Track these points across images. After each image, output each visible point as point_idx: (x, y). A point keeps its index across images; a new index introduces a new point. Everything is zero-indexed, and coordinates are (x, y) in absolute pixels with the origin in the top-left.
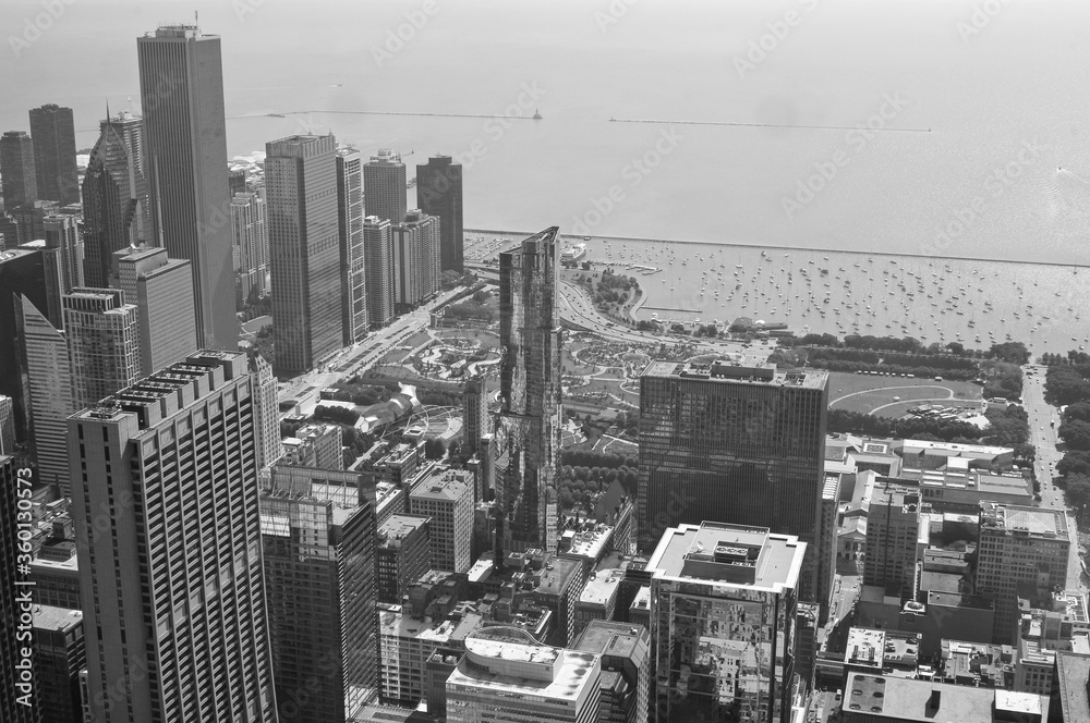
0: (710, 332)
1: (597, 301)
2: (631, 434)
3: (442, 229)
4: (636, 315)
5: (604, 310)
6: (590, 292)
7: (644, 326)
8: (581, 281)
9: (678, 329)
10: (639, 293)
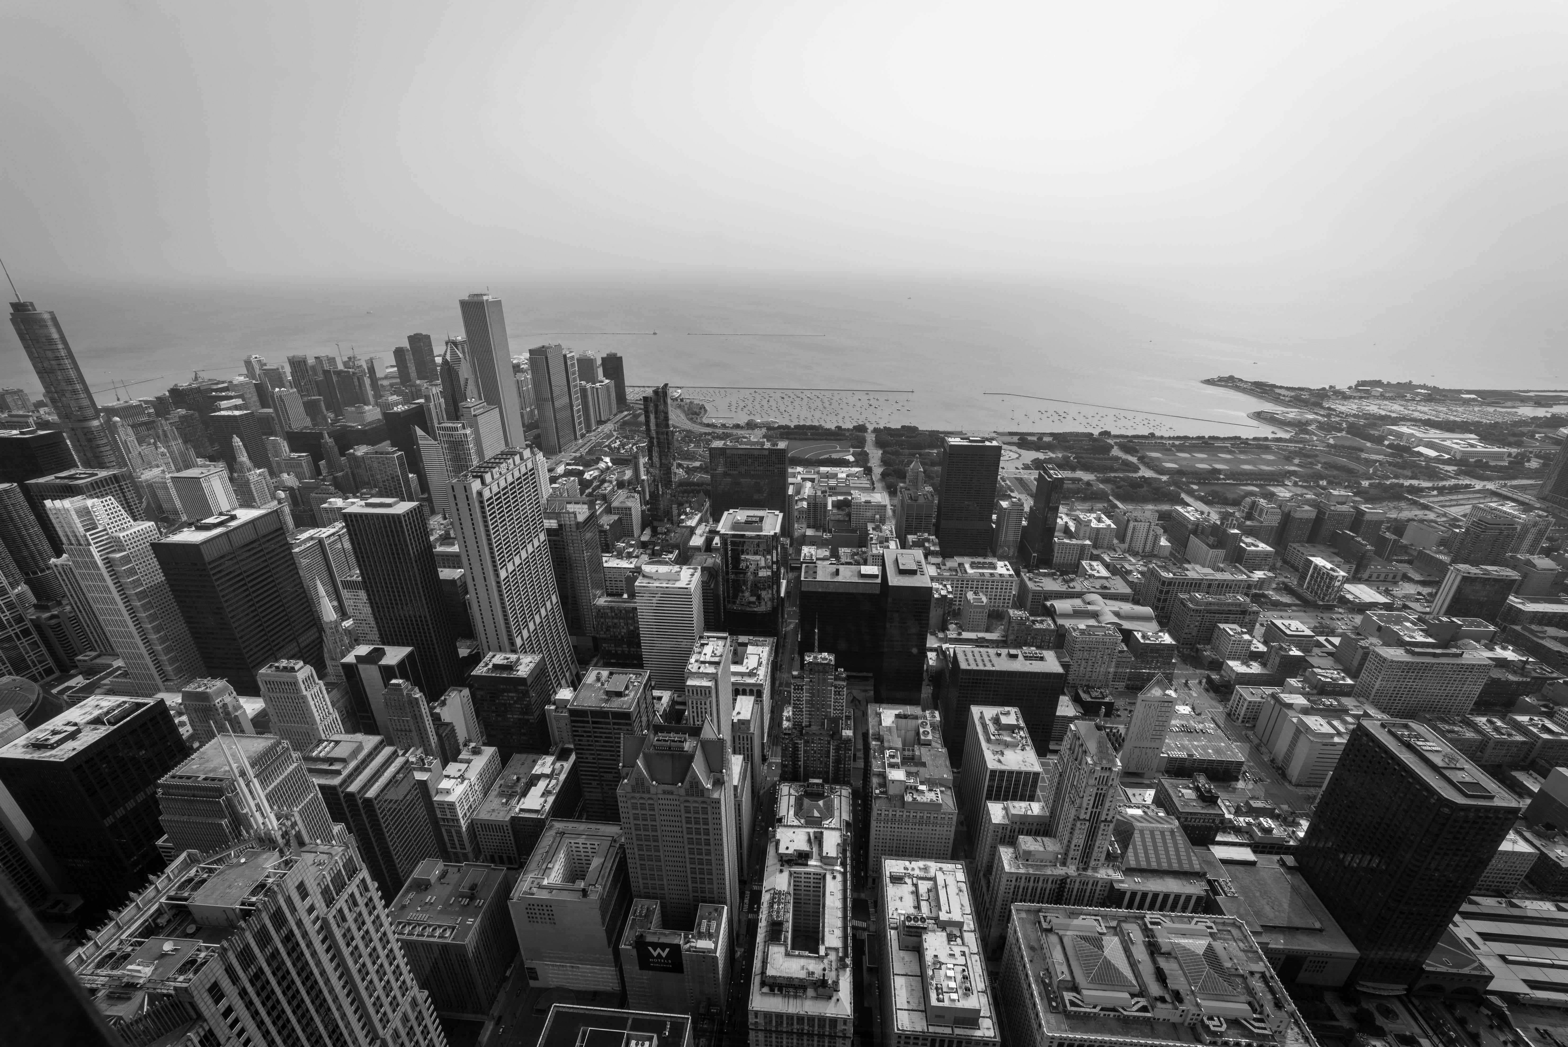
0: (737, 426)
1: (687, 415)
2: (706, 472)
3: (616, 386)
4: (705, 421)
5: (691, 420)
6: (684, 411)
7: (708, 425)
8: (680, 407)
9: (724, 426)
10: (706, 411)
